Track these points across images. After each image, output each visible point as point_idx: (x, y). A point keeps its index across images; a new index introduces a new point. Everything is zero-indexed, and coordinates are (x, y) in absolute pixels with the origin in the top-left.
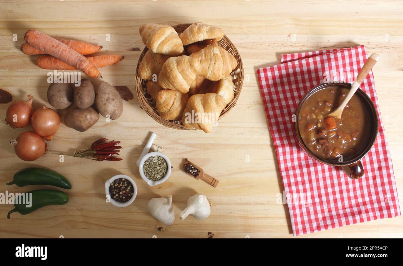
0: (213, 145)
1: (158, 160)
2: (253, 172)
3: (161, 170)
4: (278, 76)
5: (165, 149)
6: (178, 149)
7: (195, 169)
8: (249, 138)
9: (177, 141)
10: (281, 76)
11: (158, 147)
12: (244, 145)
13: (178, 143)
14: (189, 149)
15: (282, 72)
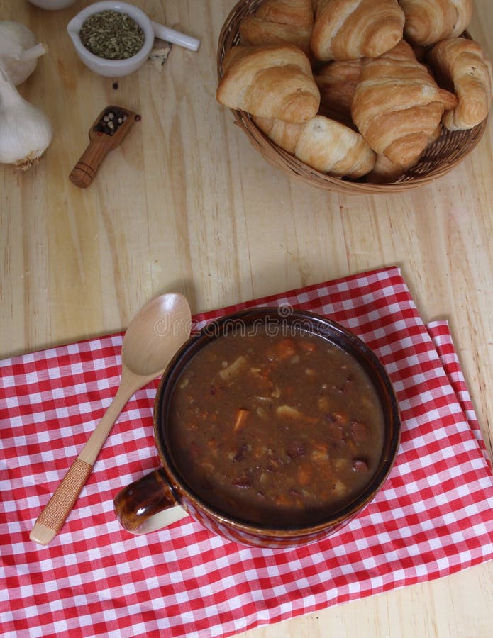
0: (182, 174)
1: (134, 41)
2: (117, 273)
3: (110, 46)
4: (387, 314)
5: (160, 73)
6: (163, 99)
7: (117, 125)
8: (207, 257)
9: (185, 98)
10: (388, 320)
11: (165, 57)
12: (187, 246)
13: (179, 99)
14: (167, 123)
15: (400, 321)
